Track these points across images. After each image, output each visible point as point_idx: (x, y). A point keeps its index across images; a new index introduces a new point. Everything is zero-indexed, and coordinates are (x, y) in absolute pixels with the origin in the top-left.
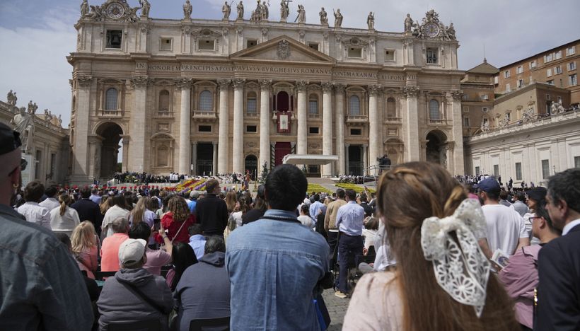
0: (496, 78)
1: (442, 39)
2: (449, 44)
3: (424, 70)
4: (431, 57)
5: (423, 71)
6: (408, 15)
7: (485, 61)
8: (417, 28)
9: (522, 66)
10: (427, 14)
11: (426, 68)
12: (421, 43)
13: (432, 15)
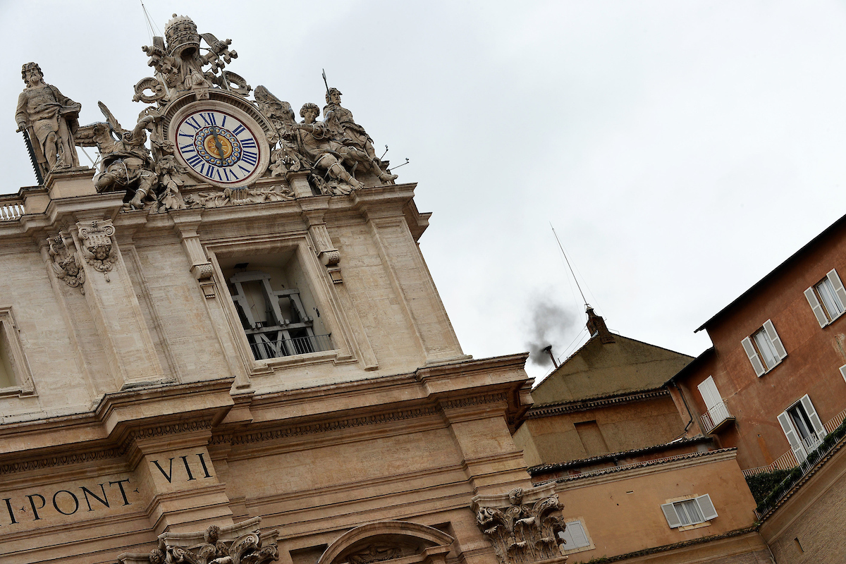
0: (708, 389)
1: (302, 188)
2: (359, 215)
3: (250, 401)
4: (270, 320)
5: (244, 415)
6: (32, 72)
7: (595, 323)
8: (115, 144)
9: (832, 274)
10: (157, 54)
11: (262, 387)
12: (175, 233)
13: (190, 54)
